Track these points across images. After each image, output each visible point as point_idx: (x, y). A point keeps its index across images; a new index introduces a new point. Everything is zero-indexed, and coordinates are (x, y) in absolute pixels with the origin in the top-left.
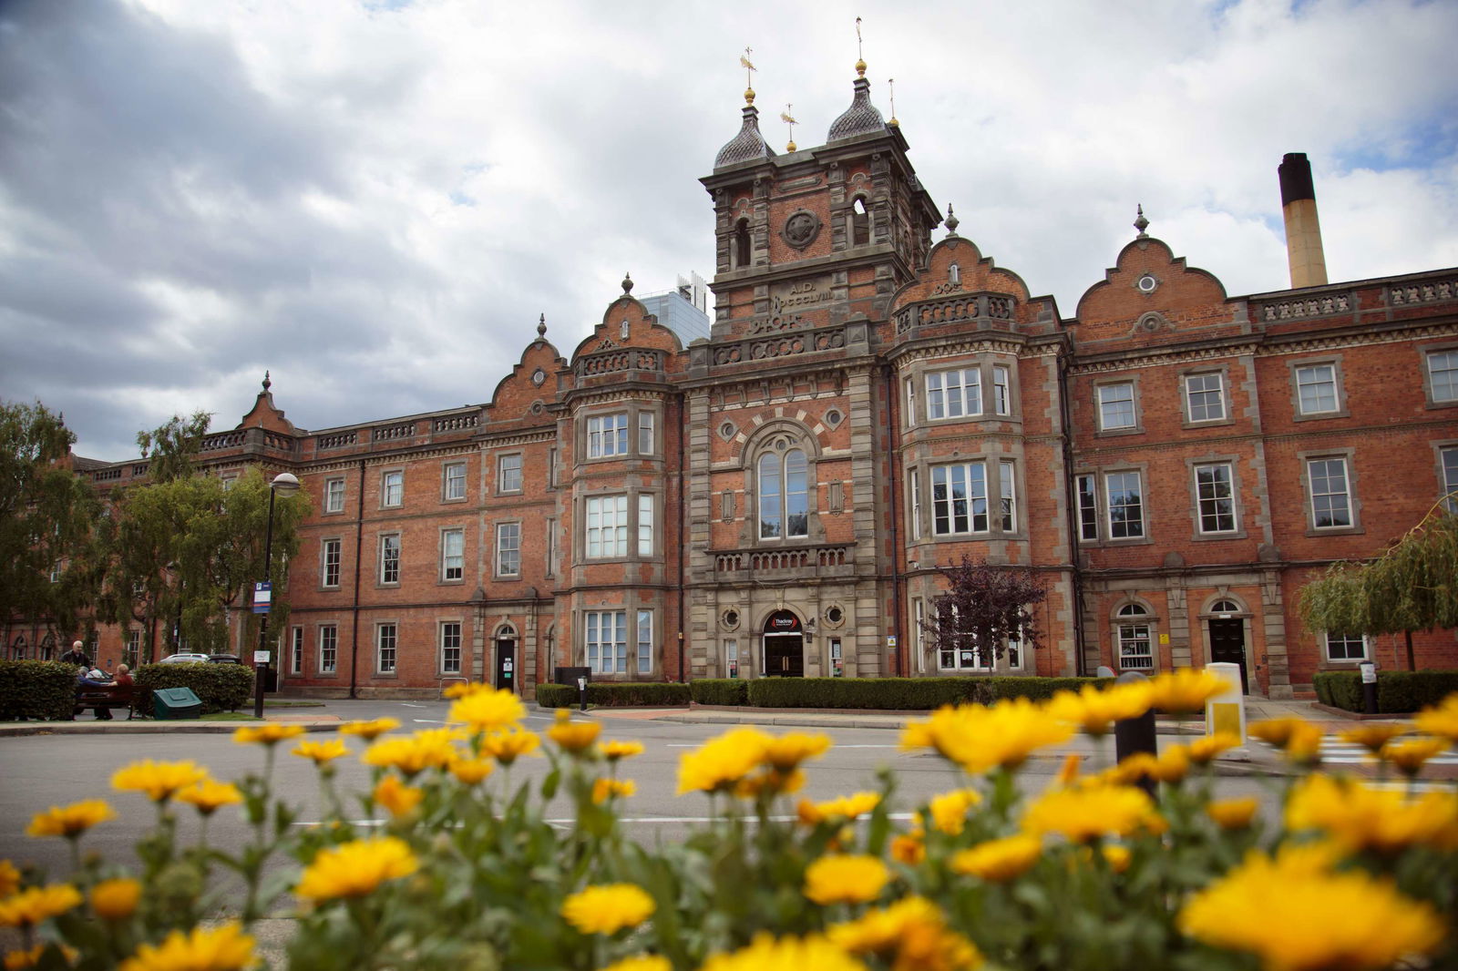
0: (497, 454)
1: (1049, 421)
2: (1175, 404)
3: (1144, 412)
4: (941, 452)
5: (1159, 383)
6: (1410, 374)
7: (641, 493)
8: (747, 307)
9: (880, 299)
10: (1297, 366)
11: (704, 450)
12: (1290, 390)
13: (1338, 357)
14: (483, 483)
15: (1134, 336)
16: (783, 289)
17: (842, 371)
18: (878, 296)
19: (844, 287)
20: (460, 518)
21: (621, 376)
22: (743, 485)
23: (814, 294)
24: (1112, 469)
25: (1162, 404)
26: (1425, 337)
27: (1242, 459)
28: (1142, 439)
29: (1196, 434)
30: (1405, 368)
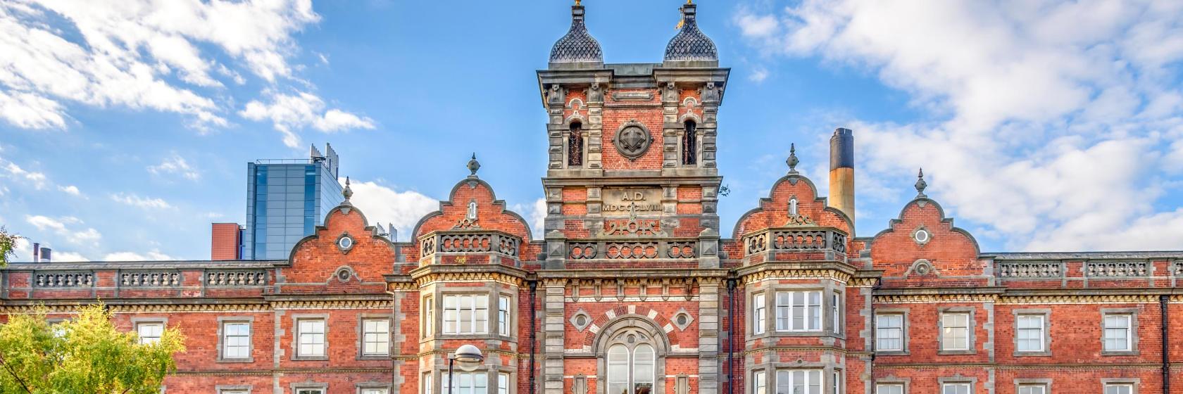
0: (295, 317)
1: (863, 340)
2: (934, 334)
3: (911, 338)
4: (788, 359)
5: (924, 317)
6: (1094, 328)
7: (500, 371)
8: (579, 206)
9: (707, 218)
10: (1019, 314)
11: (560, 337)
12: (1013, 332)
13: (1048, 311)
14: (277, 345)
15: (909, 277)
16: (614, 194)
17: (695, 279)
18: (705, 214)
19: (674, 201)
20: (244, 378)
21: (483, 258)
22: (595, 371)
23: (645, 204)
24: (883, 381)
25: (924, 334)
26: (1106, 301)
27: (979, 381)
28: (908, 360)
29: (947, 359)
30: (1091, 324)
